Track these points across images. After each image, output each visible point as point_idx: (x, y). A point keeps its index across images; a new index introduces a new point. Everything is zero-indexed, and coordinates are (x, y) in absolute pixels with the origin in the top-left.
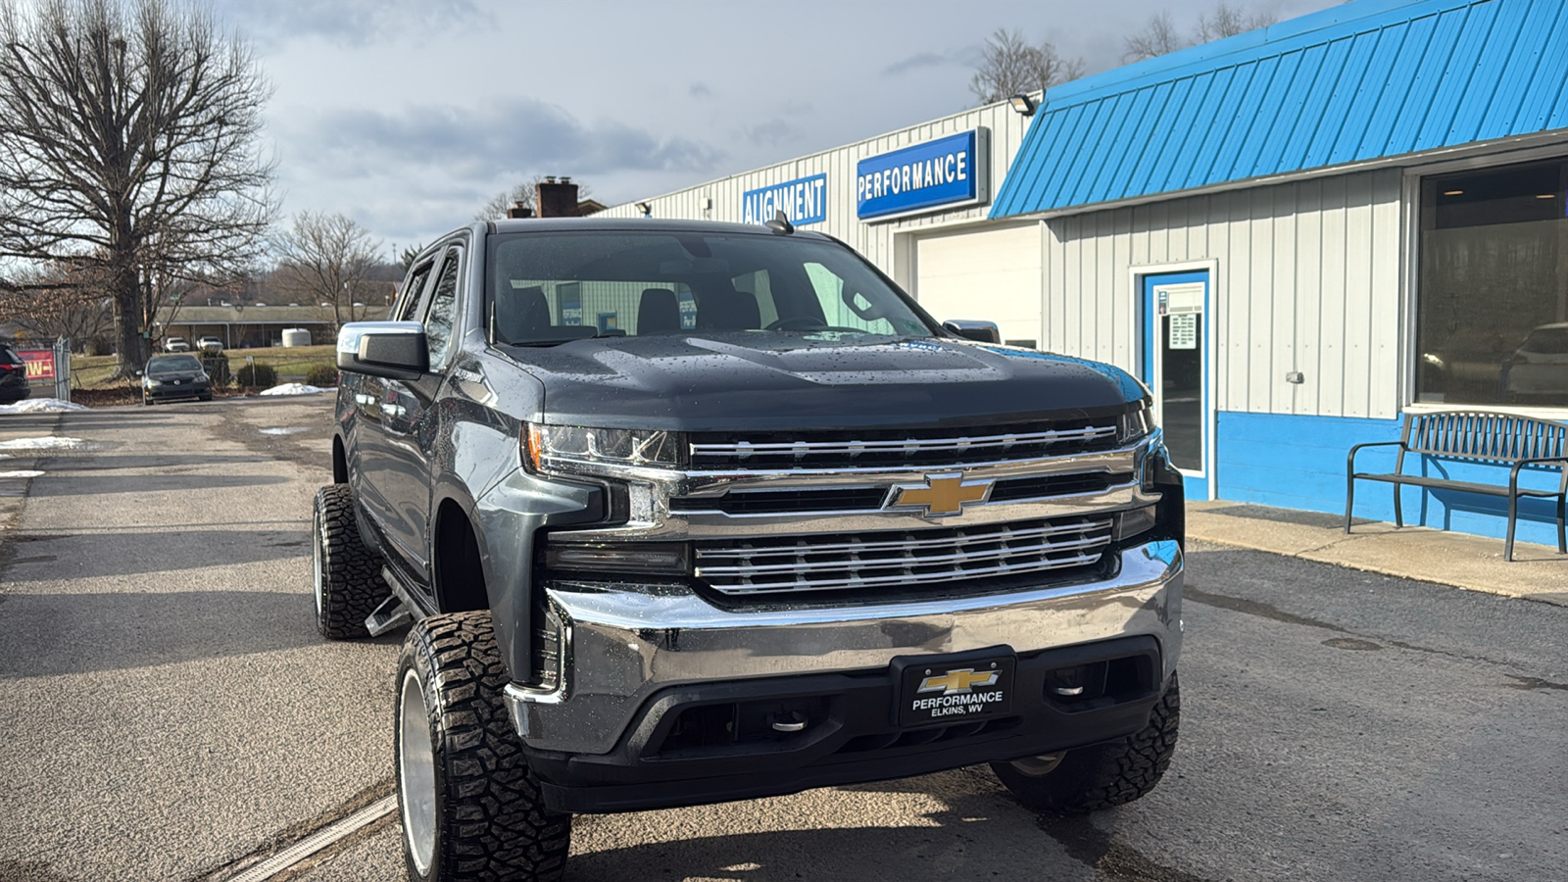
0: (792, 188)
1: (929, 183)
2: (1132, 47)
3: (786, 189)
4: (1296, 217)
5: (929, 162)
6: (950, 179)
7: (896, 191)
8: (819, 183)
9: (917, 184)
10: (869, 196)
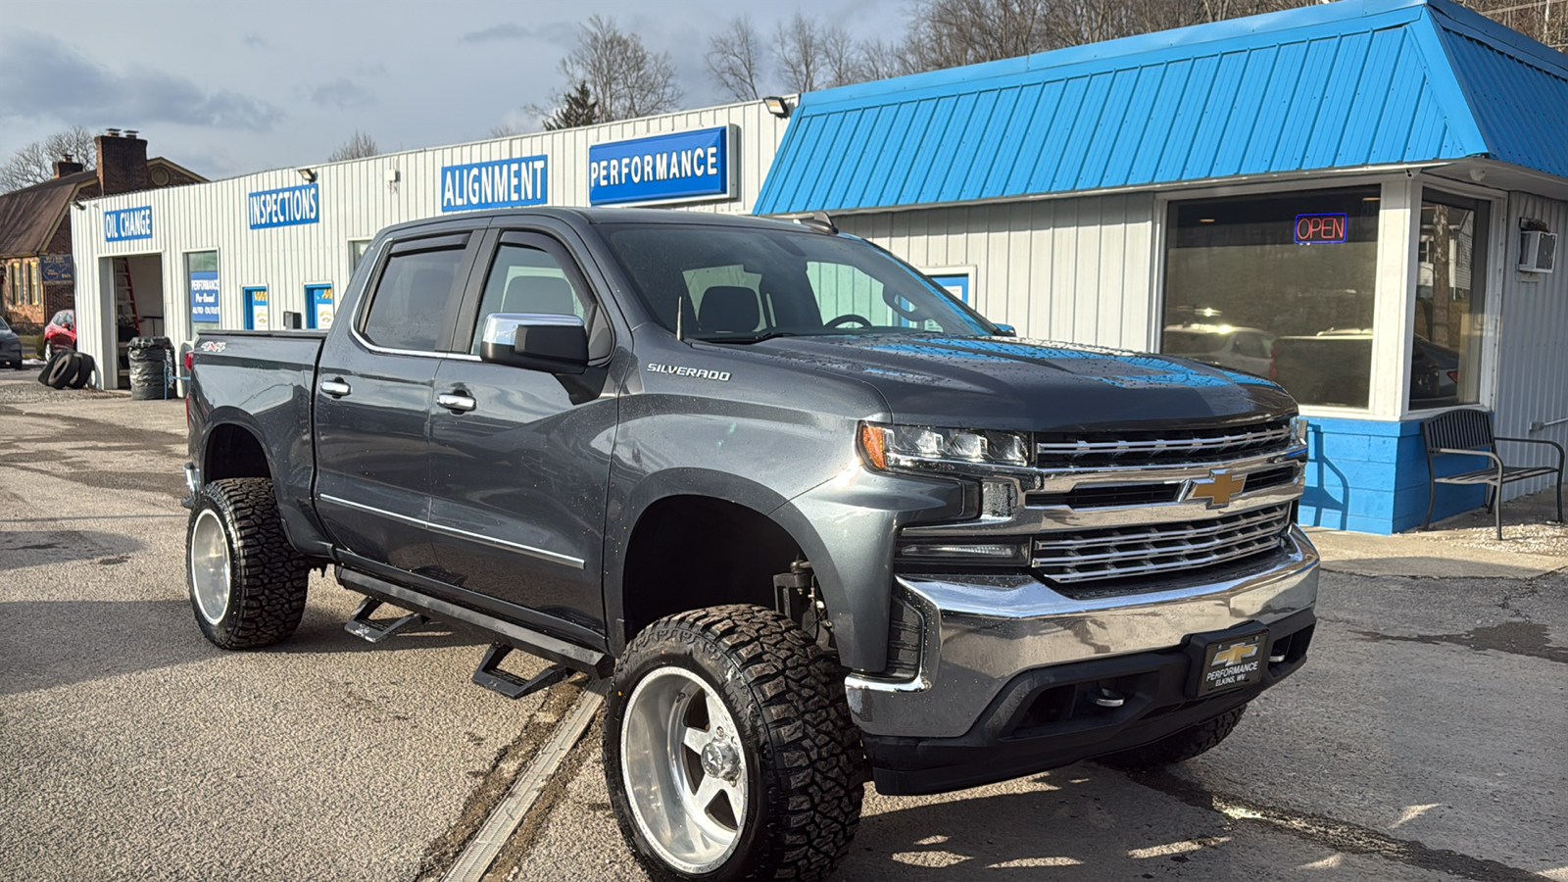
0: (505, 167)
1: (674, 174)
2: (716, 46)
3: (497, 168)
4: (1053, 232)
5: (674, 154)
6: (699, 173)
7: (636, 180)
8: (539, 165)
9: (661, 173)
10: (604, 183)
